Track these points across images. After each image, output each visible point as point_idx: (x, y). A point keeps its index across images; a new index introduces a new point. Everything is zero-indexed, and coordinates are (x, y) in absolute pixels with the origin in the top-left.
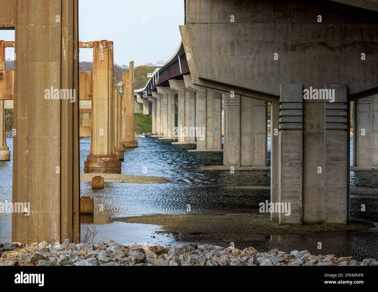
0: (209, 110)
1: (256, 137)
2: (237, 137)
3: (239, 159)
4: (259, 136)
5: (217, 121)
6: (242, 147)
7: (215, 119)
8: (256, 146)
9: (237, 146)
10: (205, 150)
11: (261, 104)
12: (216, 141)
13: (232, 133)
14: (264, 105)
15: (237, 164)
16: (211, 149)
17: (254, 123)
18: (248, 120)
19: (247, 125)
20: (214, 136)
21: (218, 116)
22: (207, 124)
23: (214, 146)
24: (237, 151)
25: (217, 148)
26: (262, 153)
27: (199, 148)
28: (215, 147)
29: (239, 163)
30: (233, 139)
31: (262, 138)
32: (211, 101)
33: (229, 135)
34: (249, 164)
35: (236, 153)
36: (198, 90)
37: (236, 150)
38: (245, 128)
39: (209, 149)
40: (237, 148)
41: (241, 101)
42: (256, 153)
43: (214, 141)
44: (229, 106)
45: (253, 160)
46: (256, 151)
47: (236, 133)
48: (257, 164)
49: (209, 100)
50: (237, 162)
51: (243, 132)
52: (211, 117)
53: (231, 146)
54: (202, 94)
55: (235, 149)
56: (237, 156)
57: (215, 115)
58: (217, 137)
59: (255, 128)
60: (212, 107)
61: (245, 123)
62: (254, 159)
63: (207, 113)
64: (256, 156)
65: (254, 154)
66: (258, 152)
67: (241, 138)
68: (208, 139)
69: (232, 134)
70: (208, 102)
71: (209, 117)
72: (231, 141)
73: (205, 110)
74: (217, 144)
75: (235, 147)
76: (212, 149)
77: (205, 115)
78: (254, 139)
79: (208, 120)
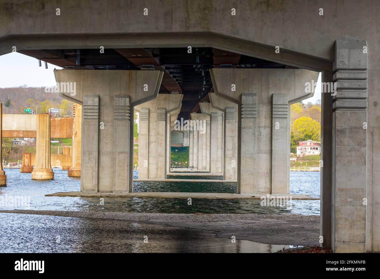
0: (152, 134)
1: (117, 157)
2: (95, 156)
3: (97, 183)
4: (120, 155)
5: (161, 146)
6: (101, 169)
7: (158, 144)
8: (117, 167)
9: (95, 167)
10: (147, 179)
11: (123, 117)
12: (159, 169)
13: (88, 151)
14: (127, 119)
15: (94, 188)
16: (154, 178)
17: (115, 140)
18: (109, 136)
19: (107, 143)
20: (158, 163)
21: (162, 141)
22: (150, 150)
23: (157, 175)
24: (94, 173)
25: (161, 177)
26: (124, 177)
27: (140, 177)
28: (159, 176)
29: (97, 188)
30: (89, 159)
31: (124, 158)
32: (154, 123)
33: (85, 154)
34: (108, 190)
35: (93, 176)
36: (139, 110)
37: (92, 173)
38: (104, 146)
39: (152, 178)
40: (94, 170)
41: (100, 114)
42: (117, 177)
43: (157, 169)
44: (86, 120)
45: (113, 184)
46: (117, 174)
47: (94, 151)
48: (118, 189)
49: (152, 122)
50: (94, 187)
51: (103, 150)
52: (155, 142)
53: (87, 167)
54: (144, 116)
55: (91, 171)
56: (94, 180)
57: (159, 139)
58: (161, 165)
59: (116, 146)
60: (156, 130)
61: (105, 139)
62: (115, 183)
63: (150, 137)
64: (116, 180)
65: (115, 177)
66: (119, 175)
67: (100, 158)
68: (150, 167)
69: (88, 153)
70: (151, 125)
71: (152, 142)
72: (87, 162)
73: (148, 133)
74: (160, 173)
75: (92, 169)
76: (156, 178)
77: (147, 140)
78: (115, 159)
79: (151, 144)
